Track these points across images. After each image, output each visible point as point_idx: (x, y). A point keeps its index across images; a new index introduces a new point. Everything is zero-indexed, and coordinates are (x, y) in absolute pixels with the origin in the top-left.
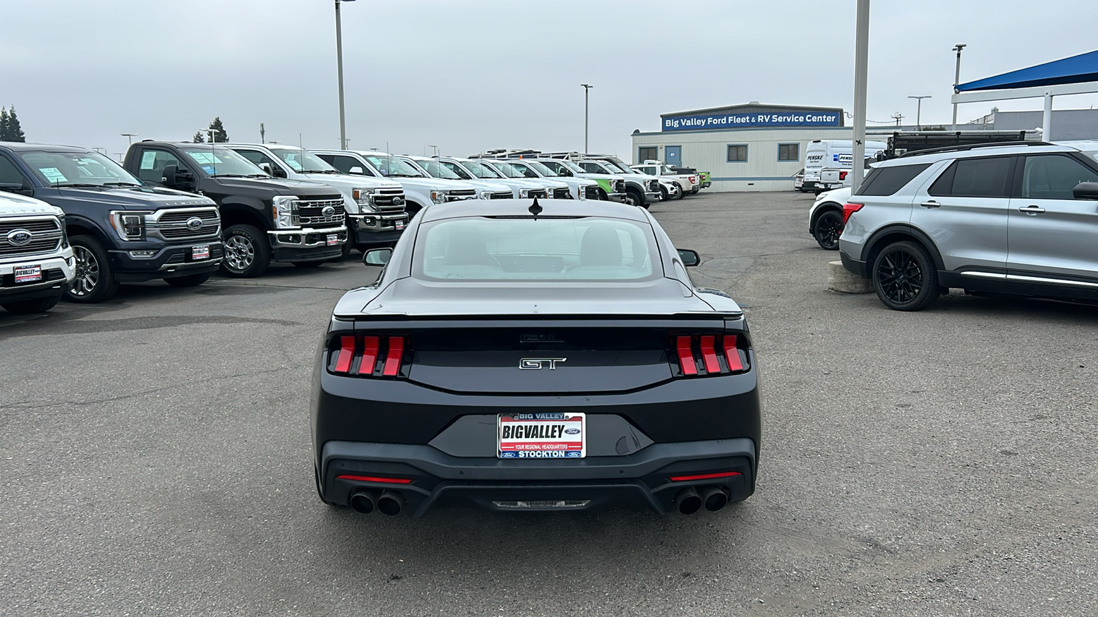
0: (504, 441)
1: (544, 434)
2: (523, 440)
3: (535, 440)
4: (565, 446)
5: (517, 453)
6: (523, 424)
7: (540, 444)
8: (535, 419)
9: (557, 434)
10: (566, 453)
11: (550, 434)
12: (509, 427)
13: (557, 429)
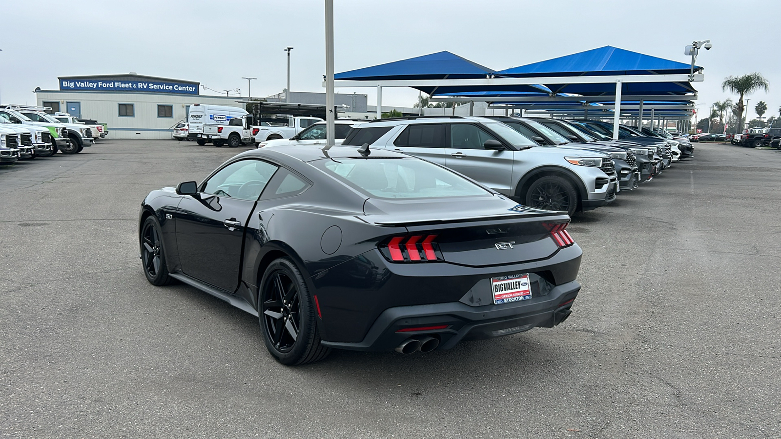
0: (496, 294)
1: (513, 288)
2: (504, 292)
3: (509, 291)
4: (522, 293)
5: (503, 300)
6: (503, 282)
7: (512, 293)
8: (508, 279)
9: (518, 287)
10: (524, 297)
11: (515, 287)
12: (497, 285)
13: (517, 284)
